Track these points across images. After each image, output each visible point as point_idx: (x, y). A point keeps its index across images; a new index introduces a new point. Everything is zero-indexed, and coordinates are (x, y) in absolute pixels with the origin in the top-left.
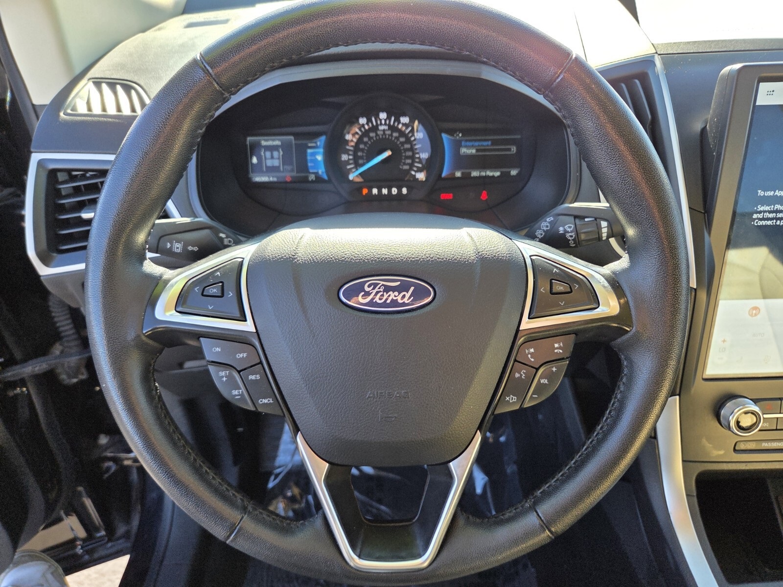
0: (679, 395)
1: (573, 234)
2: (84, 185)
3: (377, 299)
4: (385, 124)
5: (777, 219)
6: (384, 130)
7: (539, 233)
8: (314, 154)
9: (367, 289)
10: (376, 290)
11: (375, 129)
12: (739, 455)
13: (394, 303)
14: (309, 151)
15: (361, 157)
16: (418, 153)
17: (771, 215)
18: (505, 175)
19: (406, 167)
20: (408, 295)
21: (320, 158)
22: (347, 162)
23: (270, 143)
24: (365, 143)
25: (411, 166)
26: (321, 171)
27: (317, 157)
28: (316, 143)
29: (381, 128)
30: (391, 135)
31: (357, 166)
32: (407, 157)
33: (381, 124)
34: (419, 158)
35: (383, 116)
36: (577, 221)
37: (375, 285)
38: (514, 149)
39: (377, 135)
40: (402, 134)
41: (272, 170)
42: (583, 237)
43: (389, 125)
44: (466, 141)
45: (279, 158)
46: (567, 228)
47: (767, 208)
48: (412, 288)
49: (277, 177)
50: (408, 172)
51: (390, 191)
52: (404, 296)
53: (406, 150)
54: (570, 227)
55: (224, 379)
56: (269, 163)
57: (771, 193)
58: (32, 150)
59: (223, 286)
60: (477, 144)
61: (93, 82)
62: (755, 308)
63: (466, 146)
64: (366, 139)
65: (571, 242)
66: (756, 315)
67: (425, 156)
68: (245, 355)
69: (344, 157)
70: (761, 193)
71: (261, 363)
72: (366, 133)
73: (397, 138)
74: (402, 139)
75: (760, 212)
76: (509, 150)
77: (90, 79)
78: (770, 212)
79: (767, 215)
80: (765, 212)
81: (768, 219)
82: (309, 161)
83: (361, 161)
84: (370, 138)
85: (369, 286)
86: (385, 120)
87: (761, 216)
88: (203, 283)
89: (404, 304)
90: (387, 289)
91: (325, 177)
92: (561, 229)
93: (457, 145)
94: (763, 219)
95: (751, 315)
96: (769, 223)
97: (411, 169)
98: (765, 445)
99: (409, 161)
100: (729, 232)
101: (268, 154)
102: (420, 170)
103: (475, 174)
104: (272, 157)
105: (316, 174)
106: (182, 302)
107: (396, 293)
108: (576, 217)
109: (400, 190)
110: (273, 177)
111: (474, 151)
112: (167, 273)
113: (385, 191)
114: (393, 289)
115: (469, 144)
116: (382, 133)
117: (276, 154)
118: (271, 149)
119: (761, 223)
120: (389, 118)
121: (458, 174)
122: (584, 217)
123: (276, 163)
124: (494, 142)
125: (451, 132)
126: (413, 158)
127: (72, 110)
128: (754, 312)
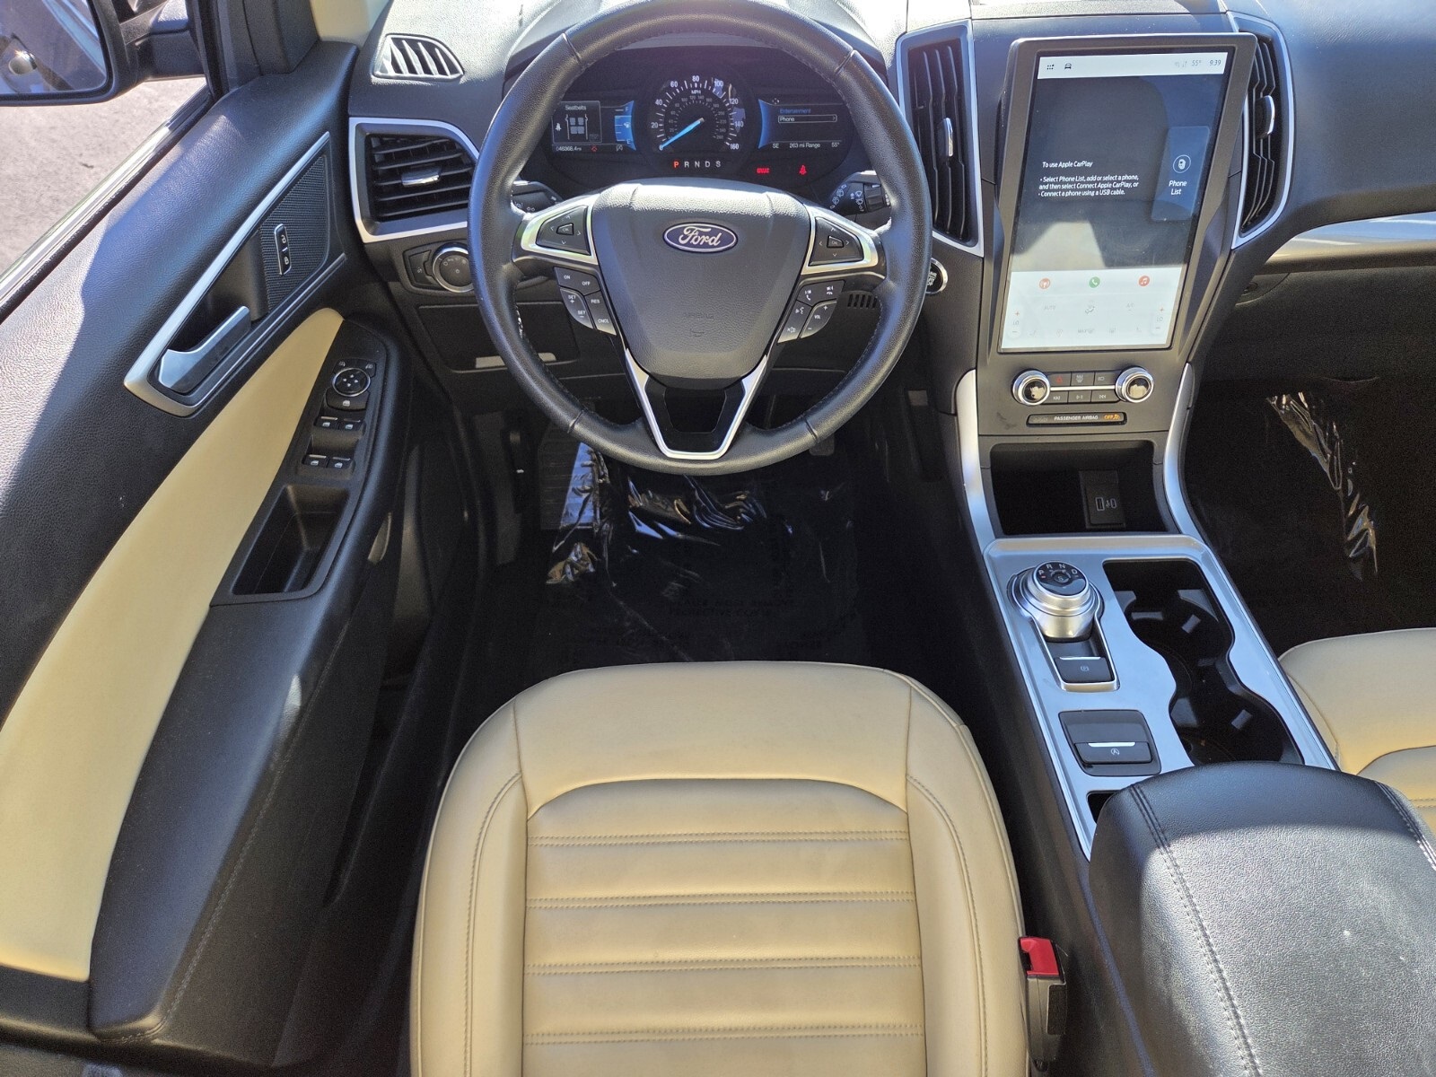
0: (976, 368)
1: (861, 200)
2: (395, 153)
3: (693, 241)
4: (698, 88)
5: (1062, 190)
6: (697, 95)
7: (835, 200)
8: (622, 121)
9: (685, 233)
10: (693, 234)
11: (687, 93)
12: (1031, 429)
13: (706, 245)
14: (617, 117)
15: (672, 126)
16: (732, 121)
17: (1056, 187)
18: (826, 147)
19: (720, 137)
20: (716, 239)
21: (628, 125)
22: (657, 131)
23: (574, 108)
24: (677, 109)
25: (726, 135)
26: (630, 139)
27: (625, 125)
28: (624, 108)
29: (695, 92)
30: (704, 101)
31: (668, 135)
32: (721, 126)
33: (694, 89)
34: (734, 127)
35: (696, 78)
36: (866, 188)
37: (692, 230)
38: (836, 118)
39: (689, 100)
40: (716, 99)
41: (577, 138)
42: (870, 202)
43: (702, 89)
44: (785, 108)
45: (584, 126)
46: (857, 194)
47: (1052, 180)
48: (720, 234)
49: (582, 147)
50: (722, 142)
51: (702, 164)
52: (713, 241)
53: (720, 117)
54: (859, 193)
55: (572, 301)
56: (574, 130)
57: (1055, 165)
58: (350, 113)
59: (573, 226)
60: (795, 111)
61: (392, 38)
62: (1046, 280)
63: (784, 114)
64: (677, 105)
65: (861, 207)
66: (1046, 287)
67: (739, 124)
68: (589, 283)
69: (654, 125)
70: (1045, 164)
71: (601, 290)
72: (677, 99)
73: (710, 104)
74: (716, 106)
75: (1046, 184)
76: (831, 118)
77: (387, 35)
78: (1055, 183)
79: (1053, 186)
80: (1050, 183)
81: (1054, 190)
82: (616, 129)
83: (672, 130)
84: (682, 104)
85: (687, 230)
86: (698, 84)
87: (1046, 187)
88: (557, 223)
89: (713, 247)
90: (701, 234)
91: (634, 147)
92: (852, 195)
93: (774, 114)
94: (1049, 190)
95: (1042, 287)
96: (1055, 194)
97: (725, 139)
98: (1057, 419)
99: (723, 130)
100: (1017, 203)
101: (573, 121)
102: (734, 141)
103: (793, 145)
104: (577, 124)
105: (624, 143)
106: (540, 237)
107: (708, 237)
108: (864, 184)
109: (713, 163)
110: (578, 147)
111: (793, 119)
112: (527, 216)
113: (697, 164)
114: (706, 234)
115: (788, 111)
116: (694, 97)
117: (581, 120)
118: (577, 114)
119: (1047, 194)
120: (702, 81)
121: (776, 146)
122: (872, 184)
123: (581, 130)
124: (815, 110)
125: (768, 98)
126: (727, 126)
127: (382, 71)
128: (1045, 284)
